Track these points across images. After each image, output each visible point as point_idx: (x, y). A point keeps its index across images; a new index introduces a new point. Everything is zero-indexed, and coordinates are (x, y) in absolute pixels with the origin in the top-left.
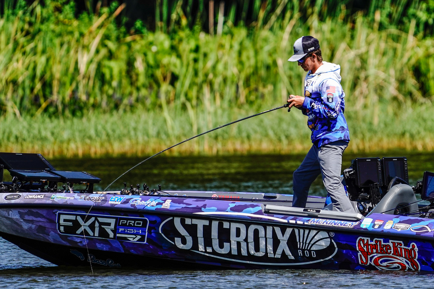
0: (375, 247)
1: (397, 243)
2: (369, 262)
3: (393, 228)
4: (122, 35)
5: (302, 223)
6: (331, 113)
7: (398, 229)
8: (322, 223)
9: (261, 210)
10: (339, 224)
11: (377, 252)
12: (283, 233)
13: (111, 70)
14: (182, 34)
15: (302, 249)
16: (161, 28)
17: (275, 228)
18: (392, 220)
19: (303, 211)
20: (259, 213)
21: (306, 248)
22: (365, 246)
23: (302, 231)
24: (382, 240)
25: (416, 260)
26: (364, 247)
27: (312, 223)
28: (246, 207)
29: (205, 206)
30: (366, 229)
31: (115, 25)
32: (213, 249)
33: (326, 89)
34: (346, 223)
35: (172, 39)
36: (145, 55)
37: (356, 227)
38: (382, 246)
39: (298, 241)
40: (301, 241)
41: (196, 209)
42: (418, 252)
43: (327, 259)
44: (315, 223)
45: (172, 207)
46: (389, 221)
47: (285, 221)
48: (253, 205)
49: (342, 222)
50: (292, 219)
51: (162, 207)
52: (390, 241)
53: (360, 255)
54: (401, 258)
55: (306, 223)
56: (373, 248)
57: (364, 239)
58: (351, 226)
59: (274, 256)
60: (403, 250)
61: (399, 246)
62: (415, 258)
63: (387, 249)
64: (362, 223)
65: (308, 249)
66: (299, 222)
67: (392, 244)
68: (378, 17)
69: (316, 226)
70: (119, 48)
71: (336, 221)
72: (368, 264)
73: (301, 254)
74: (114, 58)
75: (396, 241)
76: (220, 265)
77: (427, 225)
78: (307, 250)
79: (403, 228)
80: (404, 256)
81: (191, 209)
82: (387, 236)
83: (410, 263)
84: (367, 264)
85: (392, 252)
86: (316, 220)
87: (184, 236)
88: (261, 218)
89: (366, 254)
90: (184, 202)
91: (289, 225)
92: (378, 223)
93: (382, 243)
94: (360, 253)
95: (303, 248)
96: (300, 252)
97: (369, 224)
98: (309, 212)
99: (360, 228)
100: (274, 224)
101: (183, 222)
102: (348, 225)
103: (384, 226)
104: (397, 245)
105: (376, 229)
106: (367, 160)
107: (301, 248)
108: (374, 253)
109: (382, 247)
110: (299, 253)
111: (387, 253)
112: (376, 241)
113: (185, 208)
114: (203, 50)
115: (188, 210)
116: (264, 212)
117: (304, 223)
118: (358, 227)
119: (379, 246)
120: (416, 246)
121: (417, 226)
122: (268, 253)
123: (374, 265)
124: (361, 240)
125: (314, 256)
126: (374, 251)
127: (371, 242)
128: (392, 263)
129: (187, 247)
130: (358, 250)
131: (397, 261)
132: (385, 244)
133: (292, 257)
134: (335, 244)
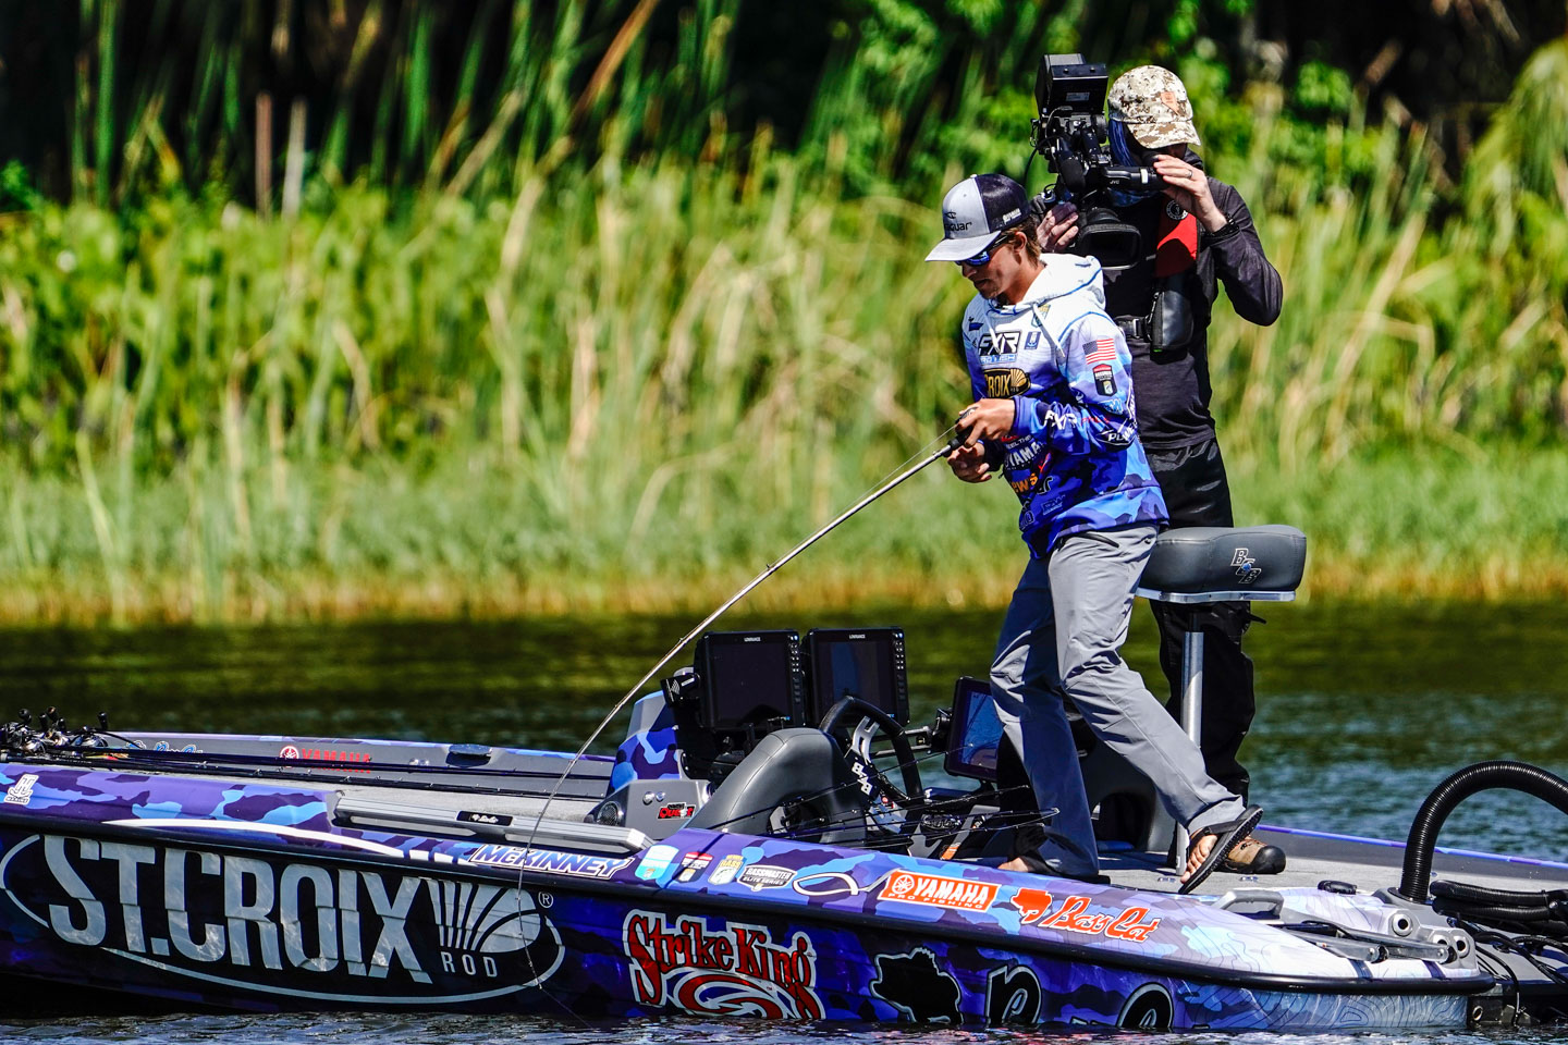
0: (681, 943)
1: (751, 932)
2: (665, 995)
3: (738, 881)
5: (448, 859)
6: (1115, 431)
7: (754, 884)
8: (514, 860)
9: (324, 814)
10: (566, 865)
11: (688, 962)
12: (391, 893)
15: (452, 950)
16: (91, 190)
17: (365, 875)
18: (741, 855)
19: (455, 820)
20: (317, 823)
21: (465, 948)
22: (651, 943)
23: (450, 888)
24: (703, 921)
25: (810, 991)
26: (648, 945)
27: (482, 860)
28: (277, 801)
29: (142, 799)
30: (652, 883)
32: (171, 944)
33: (1083, 351)
34: (590, 864)
35: (127, 227)
36: (34, 281)
37: (623, 876)
38: (704, 943)
39: (438, 920)
40: (449, 922)
41: (114, 809)
42: (816, 963)
43: (532, 983)
44: (491, 861)
45: (38, 801)
46: (729, 857)
47: (397, 853)
49: (580, 858)
50: (419, 847)
51: (7, 799)
52: (730, 925)
53: (637, 973)
54: (764, 984)
55: (461, 862)
56: (675, 949)
57: (646, 918)
58: (605, 873)
59: (368, 972)
60: (770, 955)
61: (756, 942)
62: (808, 986)
63: (719, 953)
64: (642, 864)
65: (473, 948)
66: (440, 858)
67: (735, 935)
68: (841, 152)
69: (495, 871)
72: (663, 1002)
73: (452, 965)
75: (748, 927)
76: (198, 998)
77: (849, 873)
78: (468, 951)
79: (771, 882)
80: (772, 977)
81: (99, 809)
82: (721, 908)
83: (792, 1001)
84: (658, 1004)
85: (736, 965)
86: (495, 849)
87: (77, 900)
88: (321, 843)
89: (656, 968)
90: (78, 783)
91: (408, 868)
92: (694, 862)
93: (705, 933)
94: (635, 966)
95: (457, 946)
96: (447, 959)
97: (664, 865)
98: (477, 821)
99: (633, 879)
100: (362, 863)
101: (72, 853)
102: (597, 869)
103: (710, 874)
104: (752, 941)
105: (682, 885)
106: (748, 640)
107: (449, 945)
108: (680, 966)
109: (703, 947)
110: (445, 962)
111: (720, 965)
112: (685, 926)
113: (80, 806)
114: (235, 267)
115: (92, 812)
116: (333, 822)
117: (455, 861)
118: (627, 877)
119: (693, 943)
120: (810, 946)
121: (817, 873)
122: (346, 962)
123: (682, 1007)
124: (636, 919)
125: (492, 972)
126: (681, 958)
127: (668, 927)
128: (738, 1001)
129: (91, 936)
130: (628, 953)
131: (753, 993)
132: (711, 934)
133: (422, 978)
134: (555, 931)
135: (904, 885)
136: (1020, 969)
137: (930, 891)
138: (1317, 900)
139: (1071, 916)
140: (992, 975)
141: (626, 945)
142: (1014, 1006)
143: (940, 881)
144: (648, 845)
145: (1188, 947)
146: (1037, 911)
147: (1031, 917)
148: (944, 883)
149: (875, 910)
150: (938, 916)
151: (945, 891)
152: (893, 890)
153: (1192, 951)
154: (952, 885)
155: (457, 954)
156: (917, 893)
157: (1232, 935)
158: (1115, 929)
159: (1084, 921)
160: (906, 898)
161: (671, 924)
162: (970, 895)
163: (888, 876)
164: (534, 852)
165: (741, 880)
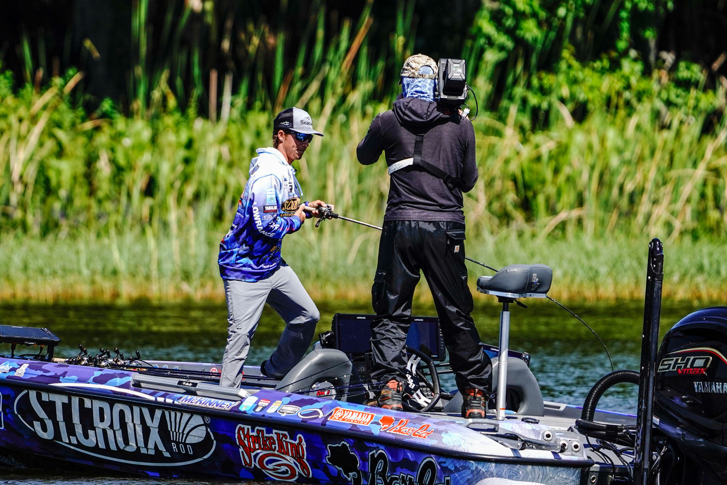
0: (256, 439)
1: (282, 434)
2: (253, 463)
3: (278, 412)
4: (78, 121)
5: (171, 401)
7: (283, 413)
8: (195, 402)
9: (130, 382)
10: (214, 404)
11: (260, 448)
12: (152, 417)
13: (59, 172)
14: (169, 120)
15: (175, 442)
17: (142, 409)
18: (281, 400)
19: (176, 384)
20: (126, 386)
21: (180, 441)
22: (246, 439)
23: (173, 414)
24: (264, 429)
25: (305, 461)
27: (183, 402)
28: (113, 376)
29: (64, 375)
30: (245, 412)
31: (70, 106)
32: (77, 439)
34: (223, 404)
36: (113, 150)
38: (265, 439)
39: (170, 429)
41: (53, 379)
42: (306, 448)
43: (206, 457)
44: (186, 402)
45: (26, 375)
46: (277, 401)
47: (152, 398)
48: (123, 373)
49: (220, 401)
50: (161, 396)
51: (16, 374)
52: (274, 431)
53: (242, 452)
54: (288, 458)
55: (176, 402)
56: (255, 442)
57: (244, 428)
58: (228, 408)
59: (147, 452)
60: (289, 445)
61: (284, 439)
62: (304, 458)
63: (271, 444)
64: (243, 404)
66: (169, 401)
67: (276, 435)
69: (189, 407)
70: (73, 140)
71: (213, 400)
72: (253, 466)
73: (176, 449)
74: (67, 156)
75: (281, 432)
77: (321, 409)
78: (181, 443)
79: (290, 412)
80: (291, 454)
81: (48, 378)
82: (271, 424)
83: (299, 466)
84: (251, 467)
85: (277, 449)
86: (189, 397)
87: (42, 419)
88: (125, 394)
89: (249, 451)
90: (42, 368)
91: (157, 405)
92: (263, 403)
93: (265, 435)
94: (241, 450)
95: (177, 440)
96: (174, 446)
97: (251, 405)
99: (238, 411)
100: (142, 403)
101: (39, 397)
102: (225, 406)
104: (282, 438)
105: (256, 413)
108: (257, 450)
109: (265, 441)
110: (174, 448)
111: (271, 449)
112: (258, 431)
113: (41, 377)
114: (196, 145)
115: (45, 380)
116: (133, 385)
117: (173, 402)
118: (236, 410)
119: (261, 439)
120: (303, 440)
121: (308, 409)
122: (139, 447)
123: (260, 468)
124: (240, 428)
125: (191, 452)
126: (257, 447)
127: (252, 432)
128: (279, 465)
129: (48, 435)
130: (238, 444)
131: (285, 462)
132: (268, 435)
133: (167, 455)
134: (211, 433)
135: (339, 414)
136: (380, 451)
137: (348, 417)
138: (517, 425)
139: (400, 428)
140: (370, 454)
141: (237, 440)
142: (379, 468)
143: (353, 412)
144: (247, 395)
145: (442, 442)
146: (388, 426)
147: (385, 428)
148: (354, 413)
149: (326, 425)
150: (349, 427)
151: (354, 417)
152: (335, 416)
153: (443, 443)
154: (357, 414)
155: (178, 444)
156: (343, 418)
157: (461, 436)
158: (416, 433)
159: (405, 430)
160: (338, 420)
161: (253, 431)
162: (364, 419)
163: (334, 410)
164: (203, 398)
165: (279, 411)
